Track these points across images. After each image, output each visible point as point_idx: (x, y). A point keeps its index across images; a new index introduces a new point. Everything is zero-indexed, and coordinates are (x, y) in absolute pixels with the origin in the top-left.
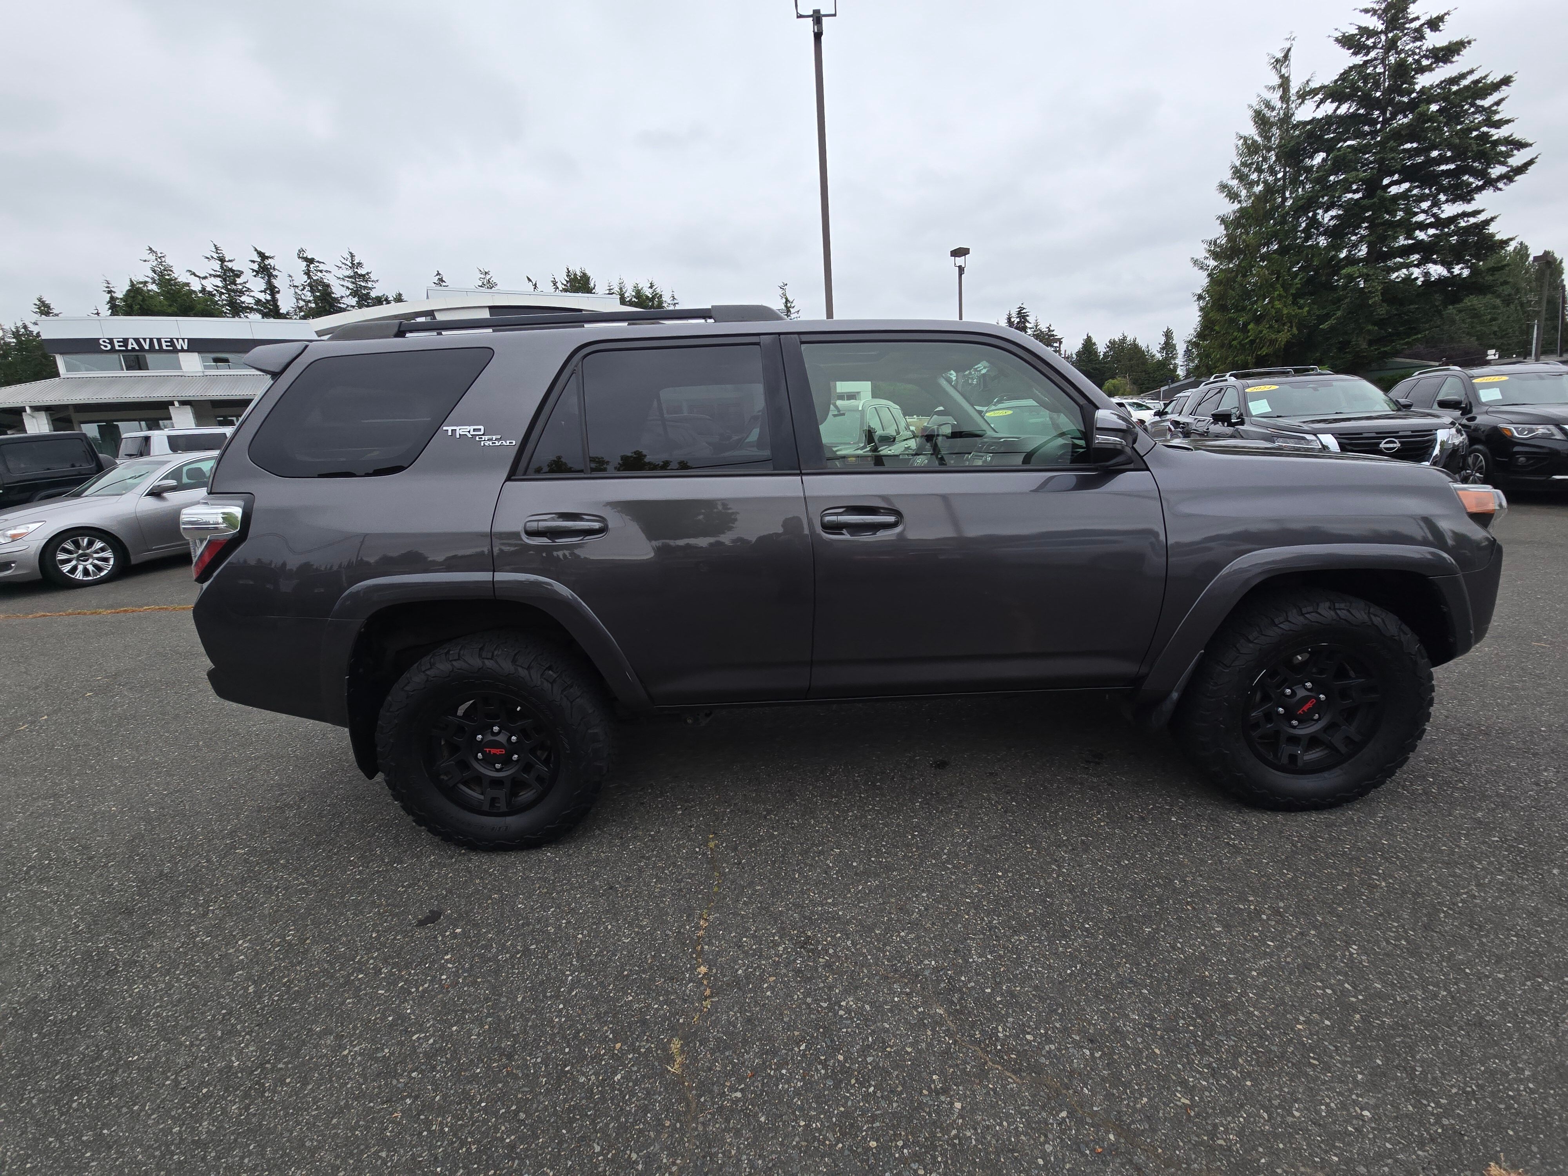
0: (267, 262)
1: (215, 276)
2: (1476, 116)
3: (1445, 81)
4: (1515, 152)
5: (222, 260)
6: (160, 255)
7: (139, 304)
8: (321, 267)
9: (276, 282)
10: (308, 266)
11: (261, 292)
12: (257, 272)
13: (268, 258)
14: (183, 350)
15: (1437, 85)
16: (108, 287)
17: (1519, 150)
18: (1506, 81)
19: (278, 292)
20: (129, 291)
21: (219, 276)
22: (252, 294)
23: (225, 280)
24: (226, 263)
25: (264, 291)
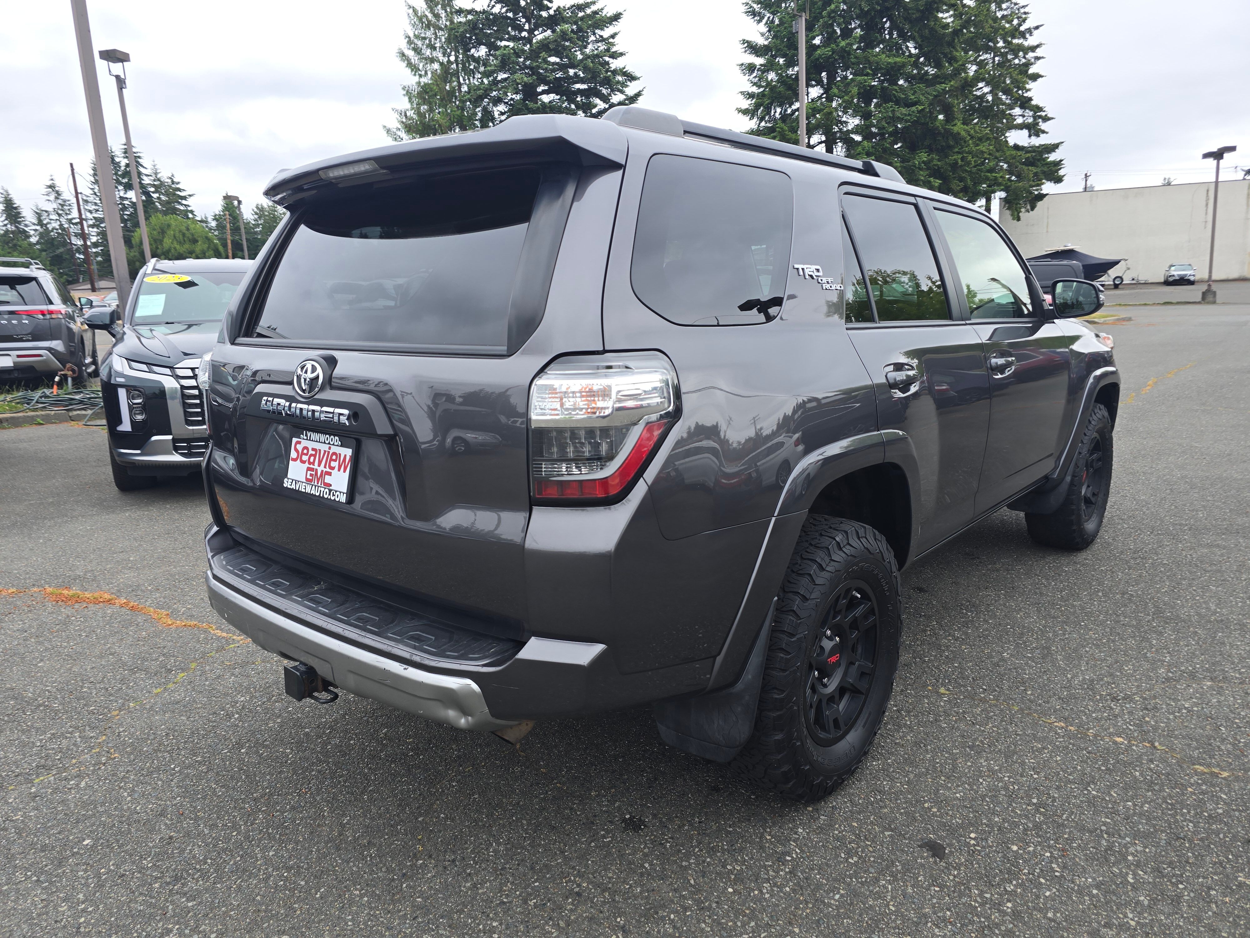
2: (599, 44)
3: (574, 6)
4: (629, 83)
15: (569, 9)
17: (631, 82)
18: (617, 17)
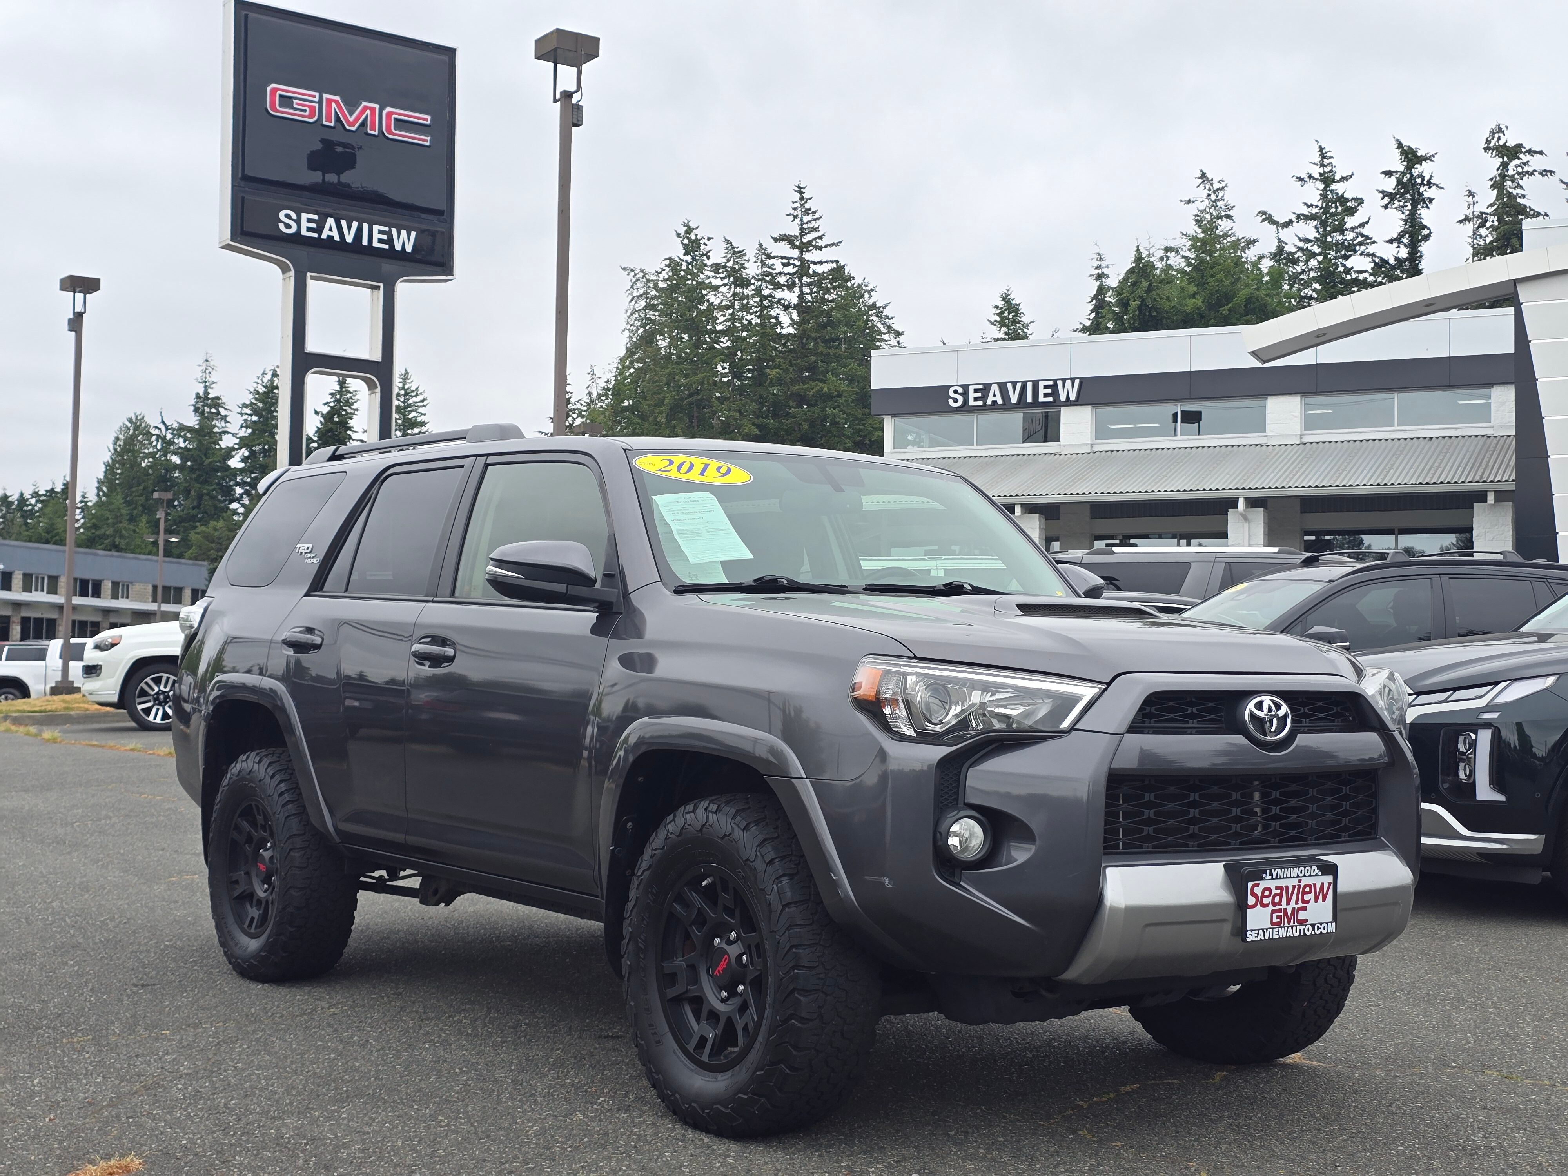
0: (1417, 170)
1: (1307, 218)
5: (1327, 180)
6: (1216, 186)
7: (1140, 297)
8: (1536, 163)
9: (1426, 215)
10: (1505, 165)
11: (1391, 241)
12: (1392, 197)
13: (1420, 160)
14: (1068, 403)
16: (1099, 267)
19: (1427, 238)
20: (1131, 271)
21: (1313, 217)
22: (1371, 249)
23: (1324, 224)
24: (1333, 187)
25: (1397, 240)
